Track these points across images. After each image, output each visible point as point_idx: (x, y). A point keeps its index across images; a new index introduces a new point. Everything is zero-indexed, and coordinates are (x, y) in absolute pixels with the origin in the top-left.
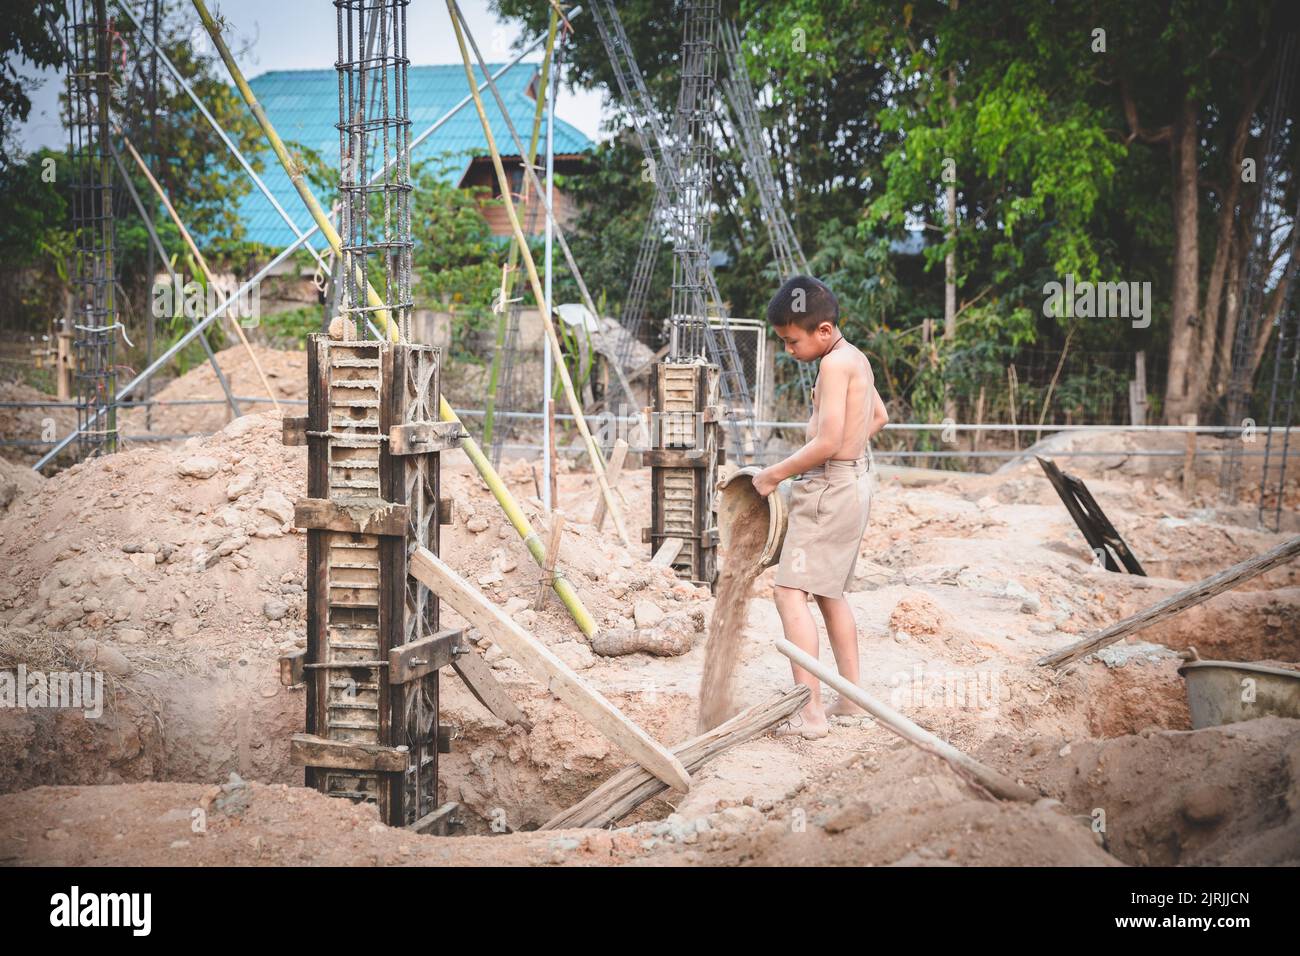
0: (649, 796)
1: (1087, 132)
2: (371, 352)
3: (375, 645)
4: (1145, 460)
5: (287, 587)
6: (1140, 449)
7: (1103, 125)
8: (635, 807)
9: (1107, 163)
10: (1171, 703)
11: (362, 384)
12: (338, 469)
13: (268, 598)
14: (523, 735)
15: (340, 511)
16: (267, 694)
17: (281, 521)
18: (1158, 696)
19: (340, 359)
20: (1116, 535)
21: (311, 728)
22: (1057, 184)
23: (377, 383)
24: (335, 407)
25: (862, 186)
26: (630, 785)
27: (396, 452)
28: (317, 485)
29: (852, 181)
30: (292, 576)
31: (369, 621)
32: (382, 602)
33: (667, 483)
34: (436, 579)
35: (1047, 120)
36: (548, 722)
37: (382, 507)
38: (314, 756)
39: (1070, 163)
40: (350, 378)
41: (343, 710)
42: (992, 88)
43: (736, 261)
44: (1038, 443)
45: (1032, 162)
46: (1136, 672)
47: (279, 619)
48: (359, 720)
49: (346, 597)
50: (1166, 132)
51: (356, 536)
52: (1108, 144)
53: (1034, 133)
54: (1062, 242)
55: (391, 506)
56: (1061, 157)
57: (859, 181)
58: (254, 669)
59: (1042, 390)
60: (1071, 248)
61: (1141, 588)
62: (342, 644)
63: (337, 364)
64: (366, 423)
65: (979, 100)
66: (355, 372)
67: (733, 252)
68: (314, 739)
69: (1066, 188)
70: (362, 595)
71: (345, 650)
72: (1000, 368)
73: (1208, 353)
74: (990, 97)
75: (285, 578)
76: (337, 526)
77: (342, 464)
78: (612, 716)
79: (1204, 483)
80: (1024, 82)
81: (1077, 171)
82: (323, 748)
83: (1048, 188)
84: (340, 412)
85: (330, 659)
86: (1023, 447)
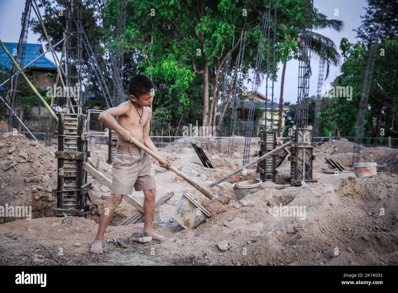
0: (141, 217)
1: (187, 71)
2: (75, 116)
3: (75, 186)
4: (200, 144)
5: (29, 175)
6: (199, 142)
7: (190, 69)
8: (138, 220)
9: (191, 78)
10: (232, 194)
11: (73, 124)
12: (66, 144)
13: (25, 178)
14: (96, 208)
15: (67, 154)
16: (30, 201)
17: (25, 159)
18: (229, 192)
19: (66, 118)
20: (208, 160)
21: (58, 207)
22: (181, 82)
23: (77, 124)
24: (65, 129)
25: (128, 80)
26: (137, 215)
27: (83, 140)
28: (61, 148)
29: (126, 78)
30: (30, 172)
31: (73, 180)
32: (77, 176)
33: (112, 149)
34: (90, 170)
35: (179, 67)
36: (102, 204)
37: (78, 153)
38: (60, 213)
39: (183, 77)
40: (69, 122)
41: (67, 202)
42: (165, 59)
43: (97, 96)
44: (175, 141)
45: (175, 76)
46: (225, 188)
47: (29, 183)
48: (71, 204)
49: (68, 175)
50: (202, 72)
51: (71, 160)
52: (191, 74)
53: (175, 70)
54: (181, 95)
55: (81, 153)
56: (181, 76)
57: (127, 79)
58: (25, 195)
59: (175, 129)
60: (183, 96)
61: (215, 171)
62: (67, 186)
63: (66, 119)
64: (73, 133)
65: (162, 62)
66: (70, 121)
67: (96, 94)
68: (60, 209)
69: (183, 83)
70: (72, 174)
71: (67, 187)
72: (167, 123)
73: (211, 121)
74: (164, 61)
75: (28, 173)
76: (66, 158)
77: (67, 143)
78: (133, 200)
79: (212, 149)
80: (172, 58)
81: (185, 79)
82: (62, 211)
83: (179, 83)
84: (66, 131)
85: (64, 190)
86: (172, 142)
